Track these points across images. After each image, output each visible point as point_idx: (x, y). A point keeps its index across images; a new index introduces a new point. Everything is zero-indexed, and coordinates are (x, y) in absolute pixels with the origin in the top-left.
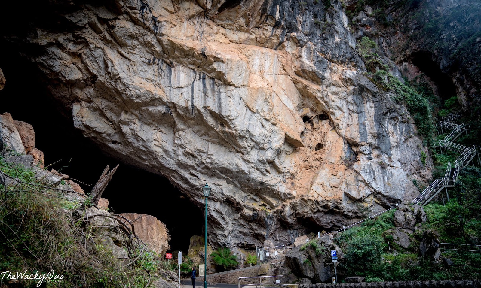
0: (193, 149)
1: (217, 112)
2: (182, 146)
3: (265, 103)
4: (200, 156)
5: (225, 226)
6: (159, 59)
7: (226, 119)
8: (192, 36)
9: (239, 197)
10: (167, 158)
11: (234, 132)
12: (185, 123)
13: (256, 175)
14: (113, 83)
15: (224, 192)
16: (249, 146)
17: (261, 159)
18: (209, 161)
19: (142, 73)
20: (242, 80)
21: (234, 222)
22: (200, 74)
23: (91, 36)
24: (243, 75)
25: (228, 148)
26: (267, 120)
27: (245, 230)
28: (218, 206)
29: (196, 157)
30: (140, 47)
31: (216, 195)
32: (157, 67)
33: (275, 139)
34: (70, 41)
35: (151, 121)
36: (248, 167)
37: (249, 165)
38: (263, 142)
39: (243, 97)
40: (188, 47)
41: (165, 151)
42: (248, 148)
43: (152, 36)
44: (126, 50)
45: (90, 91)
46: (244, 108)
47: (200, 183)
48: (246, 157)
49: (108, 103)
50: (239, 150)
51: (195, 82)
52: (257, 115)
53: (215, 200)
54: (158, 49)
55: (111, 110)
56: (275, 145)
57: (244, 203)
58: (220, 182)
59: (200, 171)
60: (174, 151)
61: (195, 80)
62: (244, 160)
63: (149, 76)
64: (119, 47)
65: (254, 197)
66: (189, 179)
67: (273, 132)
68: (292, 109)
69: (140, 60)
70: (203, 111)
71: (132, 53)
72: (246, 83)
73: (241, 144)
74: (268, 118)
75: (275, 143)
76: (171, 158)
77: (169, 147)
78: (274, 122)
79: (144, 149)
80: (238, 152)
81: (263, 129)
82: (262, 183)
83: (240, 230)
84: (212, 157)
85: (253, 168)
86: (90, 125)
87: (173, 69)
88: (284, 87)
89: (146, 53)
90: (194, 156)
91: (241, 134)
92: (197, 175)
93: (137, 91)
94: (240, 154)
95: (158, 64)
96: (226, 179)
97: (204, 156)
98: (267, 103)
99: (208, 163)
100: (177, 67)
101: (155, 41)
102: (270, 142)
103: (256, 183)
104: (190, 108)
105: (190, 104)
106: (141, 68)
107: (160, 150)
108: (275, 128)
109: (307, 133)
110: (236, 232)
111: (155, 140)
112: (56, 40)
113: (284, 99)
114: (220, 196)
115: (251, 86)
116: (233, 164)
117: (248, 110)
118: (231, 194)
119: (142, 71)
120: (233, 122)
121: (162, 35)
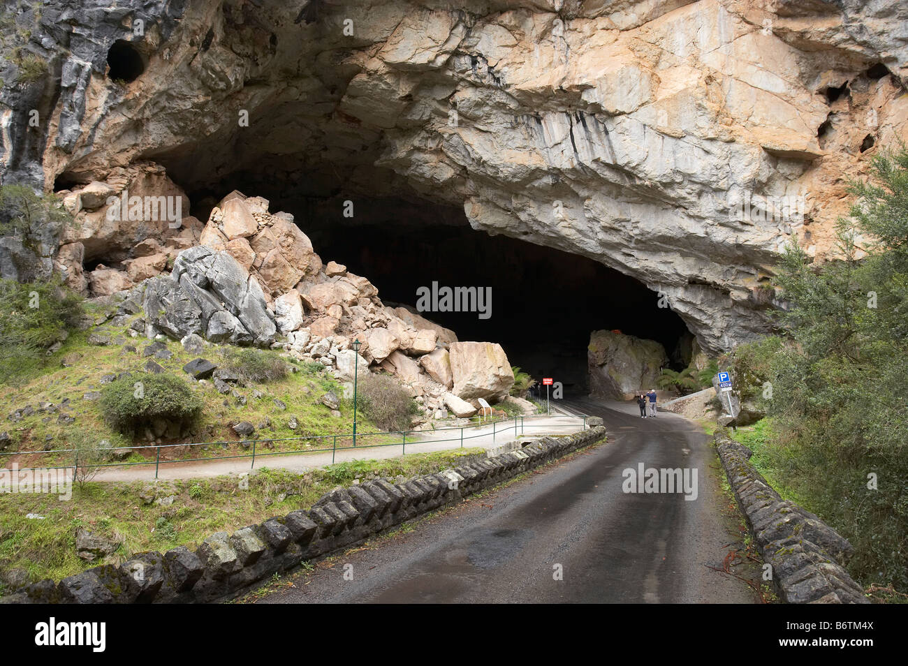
0: (609, 221)
1: (611, 163)
2: (595, 220)
3: (699, 113)
4: (624, 226)
5: (709, 322)
6: (523, 116)
7: (626, 168)
8: (550, 63)
9: (710, 274)
10: (586, 240)
11: (647, 183)
12: (587, 187)
13: (721, 235)
14: (482, 169)
15: (679, 272)
16: (689, 194)
17: (721, 207)
18: (637, 231)
19: (509, 143)
20: (637, 97)
21: (727, 313)
22: (576, 115)
23: (441, 125)
24: (637, 88)
25: (660, 205)
26: (712, 140)
27: (753, 324)
28: (680, 293)
29: (620, 230)
30: (495, 111)
31: (670, 279)
32: (524, 127)
33: (741, 166)
34: (427, 139)
35: (548, 198)
36: (703, 227)
37: (703, 223)
38: (714, 178)
39: (648, 122)
40: (542, 88)
41: (580, 231)
42: (689, 197)
43: (499, 93)
44: (481, 123)
45: (471, 185)
46: (656, 139)
47: (642, 264)
48: (693, 211)
49: (494, 191)
50: (677, 204)
51: (573, 128)
52: (688, 138)
53: (675, 285)
54: (513, 105)
55: (501, 197)
56: (742, 176)
57: (725, 283)
58: (669, 258)
59: (634, 248)
60: (591, 228)
61: (572, 126)
62: (690, 216)
63: (519, 143)
64: (472, 123)
65: (742, 268)
66: (623, 261)
67: (730, 155)
68: (784, 91)
69: (501, 127)
70: (594, 166)
71: (490, 123)
72: (646, 98)
73: (673, 195)
74: (713, 136)
75: (741, 172)
76: (590, 238)
77: (583, 226)
78: (727, 138)
79: (553, 235)
80: (677, 207)
81: (709, 158)
82: (739, 246)
83: (742, 324)
84: (638, 225)
85: (713, 225)
86: (487, 223)
87: (542, 122)
88: (754, 57)
89: (504, 116)
90: (617, 230)
91: (664, 181)
92: (632, 253)
93: (509, 169)
94: (680, 211)
95: (524, 123)
96: (679, 251)
97: (629, 226)
98: (703, 111)
99: (636, 235)
100: (546, 117)
101: (504, 97)
102: (729, 175)
103: (729, 248)
104: (578, 167)
105: (575, 162)
106: (507, 137)
107: (573, 231)
108: (734, 147)
109: (840, 120)
110: (735, 329)
111: (562, 220)
112: (413, 145)
113: (761, 79)
114: (676, 279)
115: (660, 98)
116: (674, 227)
117: (666, 138)
118: (695, 272)
119: (508, 140)
120: (641, 168)
121: (508, 86)
